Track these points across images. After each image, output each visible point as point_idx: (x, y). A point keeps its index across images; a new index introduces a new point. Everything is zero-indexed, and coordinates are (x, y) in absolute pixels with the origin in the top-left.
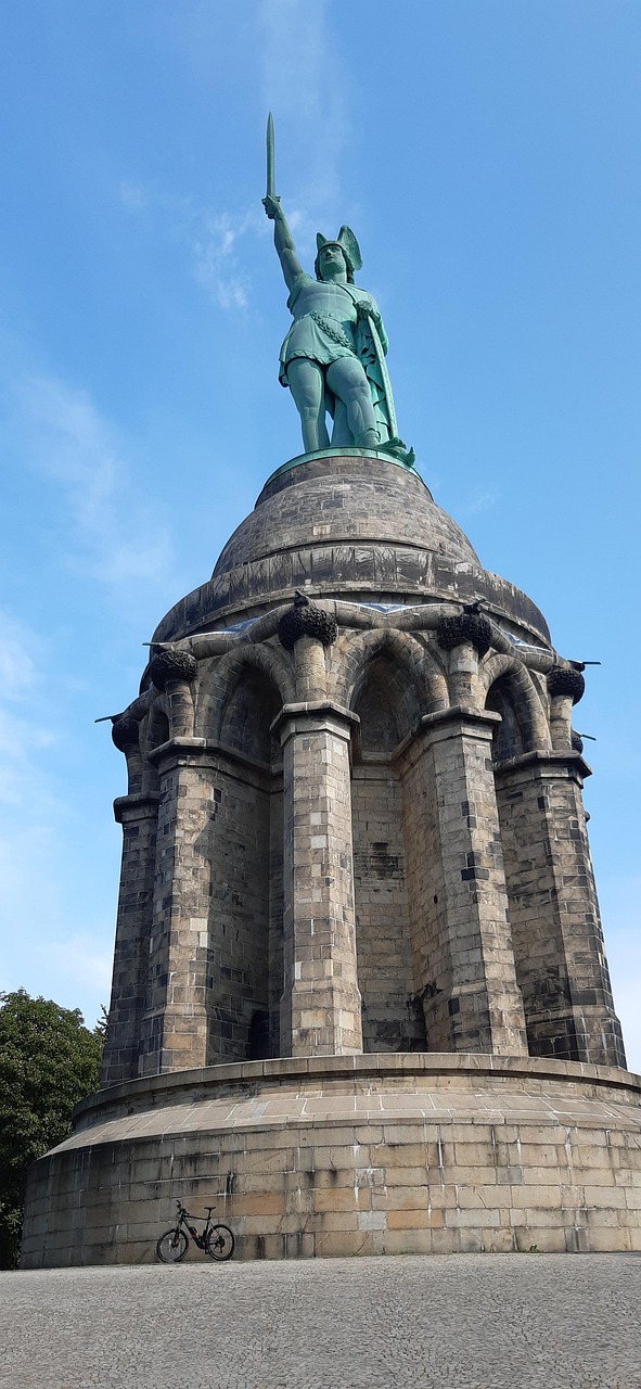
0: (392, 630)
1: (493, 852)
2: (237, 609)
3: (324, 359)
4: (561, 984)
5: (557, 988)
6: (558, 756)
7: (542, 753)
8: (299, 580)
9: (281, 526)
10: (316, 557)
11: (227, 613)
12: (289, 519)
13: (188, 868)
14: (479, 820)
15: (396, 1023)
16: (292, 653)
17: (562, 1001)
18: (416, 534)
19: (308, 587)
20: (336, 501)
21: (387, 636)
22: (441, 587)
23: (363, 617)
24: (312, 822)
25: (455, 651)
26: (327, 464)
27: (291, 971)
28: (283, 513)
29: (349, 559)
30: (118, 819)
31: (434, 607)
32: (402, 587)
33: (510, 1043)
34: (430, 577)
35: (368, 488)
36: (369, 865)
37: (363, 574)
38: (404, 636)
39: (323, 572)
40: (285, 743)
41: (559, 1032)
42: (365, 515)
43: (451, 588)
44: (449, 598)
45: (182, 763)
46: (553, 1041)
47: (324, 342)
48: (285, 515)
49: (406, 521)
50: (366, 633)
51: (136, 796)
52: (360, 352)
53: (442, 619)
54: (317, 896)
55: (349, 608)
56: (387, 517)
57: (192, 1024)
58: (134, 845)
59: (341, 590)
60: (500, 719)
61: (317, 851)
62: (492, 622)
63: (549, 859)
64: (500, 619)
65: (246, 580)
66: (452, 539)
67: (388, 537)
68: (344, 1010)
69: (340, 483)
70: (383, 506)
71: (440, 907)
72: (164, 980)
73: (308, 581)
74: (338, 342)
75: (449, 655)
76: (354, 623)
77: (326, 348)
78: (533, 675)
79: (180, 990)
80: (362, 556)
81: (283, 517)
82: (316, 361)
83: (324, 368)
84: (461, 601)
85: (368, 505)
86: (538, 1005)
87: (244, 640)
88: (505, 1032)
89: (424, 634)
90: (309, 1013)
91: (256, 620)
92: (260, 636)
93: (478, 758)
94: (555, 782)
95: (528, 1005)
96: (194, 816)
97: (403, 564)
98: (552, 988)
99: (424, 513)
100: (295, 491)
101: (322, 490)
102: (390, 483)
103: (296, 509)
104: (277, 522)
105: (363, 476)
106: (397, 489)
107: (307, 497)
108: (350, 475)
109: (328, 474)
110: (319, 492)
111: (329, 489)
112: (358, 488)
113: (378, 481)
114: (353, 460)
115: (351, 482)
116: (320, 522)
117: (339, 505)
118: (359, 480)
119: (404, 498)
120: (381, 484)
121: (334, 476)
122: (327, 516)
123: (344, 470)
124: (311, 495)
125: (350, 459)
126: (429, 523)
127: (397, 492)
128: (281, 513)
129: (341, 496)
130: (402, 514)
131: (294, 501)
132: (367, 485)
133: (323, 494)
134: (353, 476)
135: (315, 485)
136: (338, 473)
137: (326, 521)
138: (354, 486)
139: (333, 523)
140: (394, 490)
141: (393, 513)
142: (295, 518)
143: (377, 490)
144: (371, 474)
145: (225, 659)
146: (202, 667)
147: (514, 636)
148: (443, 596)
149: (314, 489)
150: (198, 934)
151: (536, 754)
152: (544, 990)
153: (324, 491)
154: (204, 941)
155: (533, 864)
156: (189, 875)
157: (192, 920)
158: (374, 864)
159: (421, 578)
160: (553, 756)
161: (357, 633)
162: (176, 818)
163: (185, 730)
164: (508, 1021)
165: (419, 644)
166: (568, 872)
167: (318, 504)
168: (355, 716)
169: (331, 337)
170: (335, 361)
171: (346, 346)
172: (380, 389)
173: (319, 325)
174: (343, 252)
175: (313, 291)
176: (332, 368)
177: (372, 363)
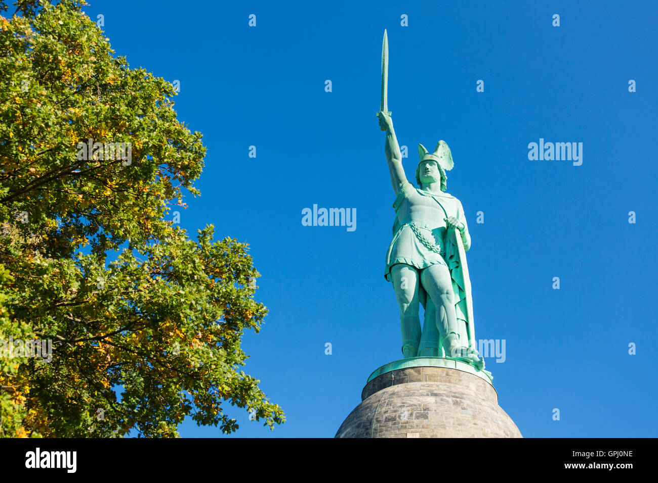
3: (419, 264)
9: (384, 428)
12: (390, 424)
20: (424, 412)
26: (419, 372)
28: (386, 418)
35: (448, 402)
47: (420, 249)
52: (448, 256)
56: (459, 428)
69: (428, 395)
70: (458, 419)
74: (431, 249)
77: (421, 255)
81: (386, 421)
82: (413, 266)
83: (419, 271)
85: (447, 418)
99: (486, 422)
100: (395, 396)
101: (414, 401)
102: (464, 394)
103: (395, 416)
104: (382, 425)
105: (445, 385)
106: (469, 402)
107: (404, 406)
108: (436, 383)
109: (419, 380)
110: (412, 403)
111: (419, 401)
112: (440, 402)
113: (455, 393)
114: (438, 369)
115: (436, 395)
116: (412, 430)
117: (425, 417)
118: (442, 392)
119: (473, 410)
120: (457, 398)
121: (423, 383)
122: (417, 426)
123: (432, 378)
124: (406, 405)
125: (435, 369)
126: (490, 432)
127: (468, 405)
128: (384, 417)
129: (428, 409)
130: (470, 425)
131: (393, 408)
132: (447, 398)
133: (415, 405)
134: (438, 386)
135: (410, 394)
136: (426, 381)
137: (417, 430)
138: (438, 399)
139: (421, 432)
140: (466, 402)
141: (464, 425)
142: (395, 424)
143: (454, 404)
144: (450, 382)
149: (409, 398)
153: (416, 402)
167: (411, 415)
169: (426, 246)
170: (428, 266)
171: (437, 253)
172: (462, 291)
173: (417, 235)
174: (438, 166)
175: (413, 203)
176: (425, 272)
177: (456, 268)
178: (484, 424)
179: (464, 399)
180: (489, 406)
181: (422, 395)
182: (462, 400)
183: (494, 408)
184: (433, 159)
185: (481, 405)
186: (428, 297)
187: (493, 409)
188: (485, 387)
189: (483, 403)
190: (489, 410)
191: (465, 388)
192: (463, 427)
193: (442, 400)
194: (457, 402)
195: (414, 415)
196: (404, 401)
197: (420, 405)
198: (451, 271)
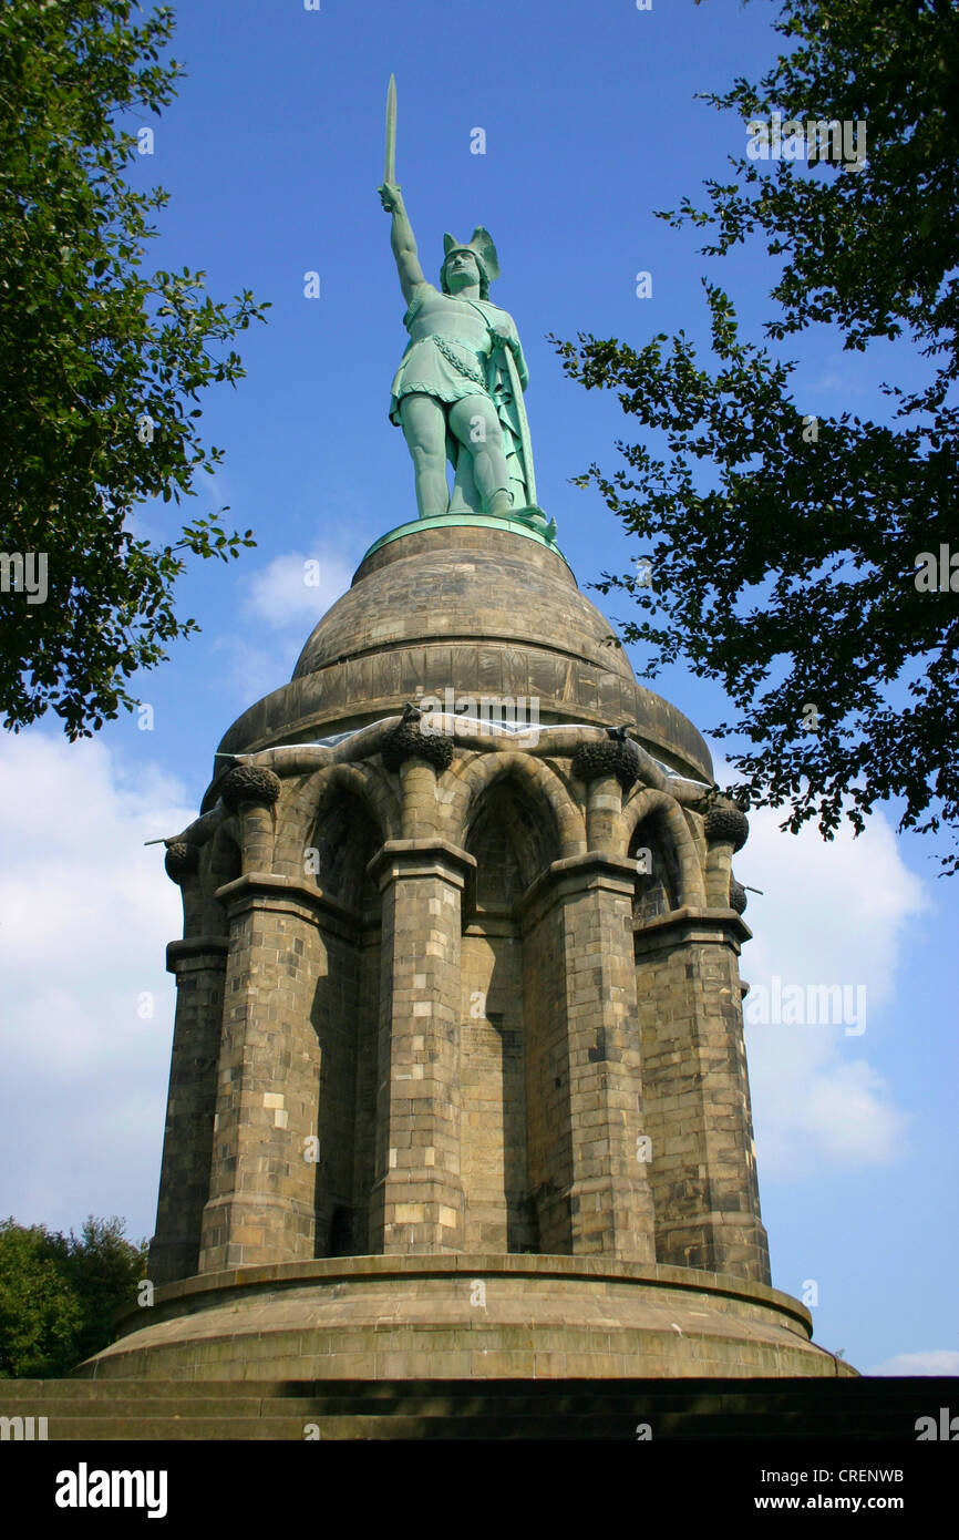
0: (522, 755)
1: (627, 1028)
2: (332, 718)
3: (448, 397)
4: (700, 1186)
5: (695, 1190)
6: (712, 915)
7: (694, 911)
8: (409, 687)
9: (387, 612)
10: (431, 659)
11: (319, 722)
12: (397, 604)
13: (262, 1033)
14: (613, 990)
17: (700, 1205)
18: (556, 632)
20: (458, 584)
21: (515, 761)
22: (581, 703)
23: (485, 738)
24: (415, 986)
25: (594, 785)
26: (447, 534)
27: (385, 1159)
28: (391, 596)
29: (471, 663)
30: (170, 968)
31: (571, 729)
33: (635, 1246)
34: (569, 689)
35: (498, 571)
36: (481, 1037)
37: (487, 683)
38: (533, 764)
39: (439, 677)
40: (384, 890)
41: (694, 1242)
42: (492, 606)
43: (593, 704)
44: (590, 718)
45: (257, 904)
46: (687, 1251)
47: (449, 374)
48: (392, 599)
49: (543, 615)
50: (488, 755)
51: (194, 942)
52: (492, 388)
53: (580, 744)
54: (418, 1072)
55: (468, 726)
56: (520, 608)
57: (265, 1216)
58: (191, 1001)
61: (420, 1020)
62: (640, 750)
63: (696, 1038)
64: (650, 746)
65: (344, 683)
67: (519, 634)
68: (445, 1205)
69: (462, 562)
70: (515, 596)
71: (562, 1092)
72: (232, 1164)
73: (420, 687)
74: (466, 375)
75: (588, 787)
76: (472, 744)
77: (452, 382)
78: (687, 816)
79: (250, 1177)
80: (486, 661)
81: (390, 601)
82: (437, 399)
83: (447, 407)
84: (605, 722)
85: (496, 592)
86: (673, 1210)
87: (340, 759)
88: (630, 1236)
89: (558, 760)
90: (404, 1206)
91: (354, 736)
92: (358, 754)
93: (616, 916)
94: (707, 947)
95: (662, 1210)
96: (271, 972)
97: (536, 673)
98: (690, 1191)
99: (564, 604)
100: (406, 567)
102: (525, 565)
103: (407, 594)
104: (383, 609)
105: (491, 551)
106: (533, 574)
107: (421, 579)
109: (448, 547)
110: (436, 573)
111: (448, 568)
112: (484, 570)
113: (510, 562)
115: (476, 562)
116: (437, 611)
117: (460, 591)
118: (488, 559)
119: (541, 584)
120: (514, 567)
122: (445, 605)
125: (475, 529)
128: (387, 595)
129: (464, 580)
131: (404, 580)
133: (441, 575)
135: (430, 562)
137: (444, 611)
138: (480, 567)
139: (452, 613)
142: (406, 603)
145: (314, 779)
146: (285, 787)
147: (666, 767)
148: (584, 716)
149: (430, 567)
150: (273, 1111)
151: (686, 912)
152: (681, 1191)
153: (441, 570)
154: (280, 1121)
155: (677, 1044)
156: (263, 1042)
157: (267, 1095)
158: (486, 1038)
159: (557, 692)
160: (705, 915)
161: (477, 756)
162: (249, 971)
163: (262, 864)
164: (635, 1223)
165: (553, 774)
166: (714, 1054)
167: (435, 588)
168: (472, 860)
169: (457, 368)
170: (460, 399)
171: (475, 380)
172: (517, 437)
173: (443, 353)
174: (477, 260)
175: (436, 308)
176: (456, 408)
177: (507, 403)
178: (560, 606)
181: (452, 562)
182: (523, 570)
184: (468, 249)
185: (554, 581)
186: (461, 448)
196: (421, 571)
197: (450, 575)
198: (498, 409)
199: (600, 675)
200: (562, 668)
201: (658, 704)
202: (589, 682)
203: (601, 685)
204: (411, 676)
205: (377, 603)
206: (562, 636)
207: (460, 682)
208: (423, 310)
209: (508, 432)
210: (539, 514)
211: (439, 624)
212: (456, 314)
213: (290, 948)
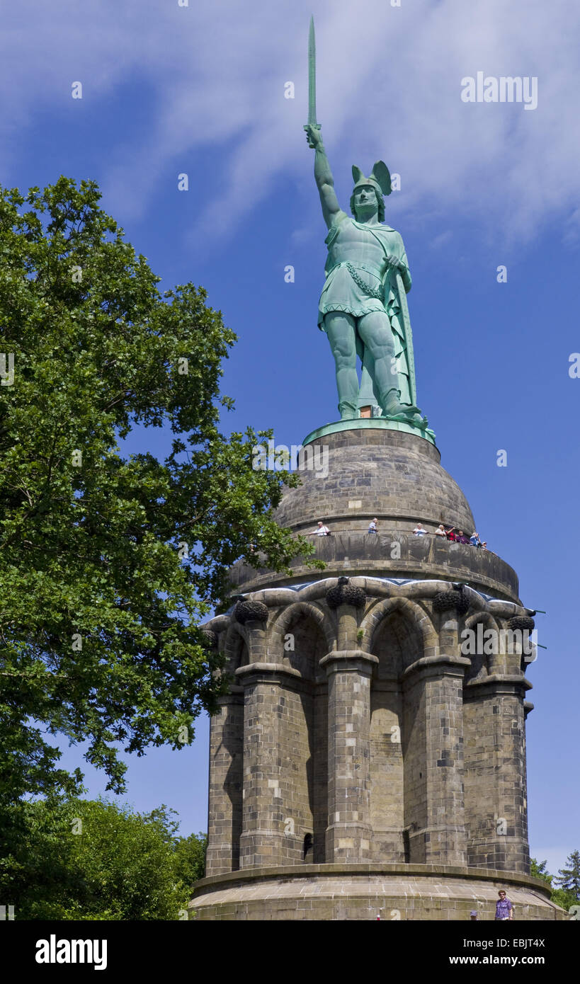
0: (403, 598)
1: (458, 749)
2: (297, 575)
3: (357, 313)
5: (492, 825)
6: (509, 679)
7: (499, 677)
8: (340, 557)
9: (325, 496)
10: (353, 539)
12: (330, 491)
13: (266, 749)
14: (450, 729)
15: (392, 844)
16: (335, 612)
17: (494, 833)
18: (423, 508)
19: (347, 564)
20: (366, 478)
21: (399, 602)
22: (439, 563)
23: (383, 589)
24: (347, 730)
25: (444, 616)
26: (359, 435)
27: (333, 817)
28: (327, 485)
29: (375, 543)
31: (432, 583)
32: (410, 567)
33: (457, 859)
34: (431, 557)
35: (390, 467)
36: (379, 747)
37: (385, 555)
38: (409, 603)
39: (357, 551)
40: (328, 676)
41: (489, 851)
42: (387, 493)
43: (445, 563)
44: (443, 574)
45: (259, 681)
46: (486, 856)
47: (357, 293)
48: (328, 487)
50: (385, 600)
52: (387, 303)
53: (437, 593)
54: (349, 775)
55: (375, 581)
56: (403, 494)
57: (272, 841)
59: (370, 568)
60: (470, 663)
61: (350, 748)
62: (471, 590)
63: (496, 746)
66: (450, 507)
67: (403, 514)
68: (364, 839)
69: (369, 460)
70: (401, 485)
71: (422, 781)
72: (254, 816)
73: (346, 558)
74: (370, 294)
75: (440, 616)
76: (377, 594)
77: (360, 301)
78: (498, 621)
79: (263, 823)
80: (385, 541)
82: (350, 315)
83: (356, 320)
84: (451, 575)
85: (389, 484)
86: (480, 835)
87: (302, 599)
88: (455, 853)
89: (424, 602)
90: (344, 839)
91: (311, 586)
92: (312, 597)
93: (453, 690)
94: (506, 697)
96: (269, 716)
97: (412, 548)
98: (489, 825)
99: (431, 487)
100: (335, 462)
101: (355, 467)
102: (408, 458)
103: (336, 482)
104: (322, 492)
105: (387, 448)
106: (412, 466)
107: (345, 472)
108: (377, 446)
109: (360, 444)
110: (353, 469)
111: (360, 466)
112: (382, 467)
113: (398, 457)
114: (379, 431)
115: (377, 460)
116: (355, 497)
117: (367, 483)
118: (384, 456)
119: (417, 474)
120: (400, 462)
121: (364, 446)
122: (359, 493)
123: (372, 441)
124: (347, 471)
125: (376, 431)
126: (434, 496)
127: (411, 469)
128: (324, 484)
129: (370, 475)
130: (414, 490)
131: (334, 474)
132: (390, 463)
133: (357, 471)
134: (379, 449)
135: (350, 459)
136: (367, 444)
137: (359, 497)
138: (380, 464)
139: (363, 499)
140: (409, 466)
141: (408, 490)
142: (335, 491)
143: (397, 469)
144: (392, 445)
145: (288, 609)
146: (272, 614)
147: (487, 596)
148: (440, 573)
149: (349, 464)
150: (274, 789)
151: (495, 677)
152: (484, 826)
153: (357, 468)
154: (277, 794)
155: (486, 749)
156: (266, 754)
157: (269, 781)
158: (383, 747)
159: (425, 558)
160: (505, 680)
161: (379, 601)
162: (257, 716)
163: (260, 656)
164: (457, 847)
165: (421, 609)
166: (507, 755)
167: (353, 481)
168: (376, 659)
169: (363, 290)
170: (366, 314)
171: (375, 297)
172: (403, 341)
173: (354, 278)
174: (376, 192)
175: (349, 238)
176: (363, 322)
177: (397, 314)
178: (427, 489)
179: (407, 462)
180: (433, 470)
181: (363, 460)
182: (406, 465)
183: (439, 471)
184: (370, 184)
185: (425, 468)
186: (365, 349)
187: (437, 472)
188: (428, 448)
189: (427, 467)
190: (433, 474)
191: (408, 450)
192: (406, 493)
193: (384, 465)
194: (400, 466)
195: (356, 482)
196: (344, 467)
197: (361, 471)
198: (391, 318)
199: (450, 545)
200: (428, 543)
201: (484, 556)
202: (443, 550)
203: (450, 551)
204: (341, 551)
205: (318, 489)
206: (428, 510)
207: (369, 555)
208: (339, 237)
209: (397, 336)
210: (418, 412)
211: (355, 505)
212: (363, 243)
213: (278, 703)
